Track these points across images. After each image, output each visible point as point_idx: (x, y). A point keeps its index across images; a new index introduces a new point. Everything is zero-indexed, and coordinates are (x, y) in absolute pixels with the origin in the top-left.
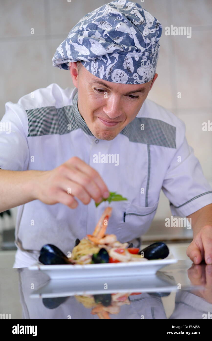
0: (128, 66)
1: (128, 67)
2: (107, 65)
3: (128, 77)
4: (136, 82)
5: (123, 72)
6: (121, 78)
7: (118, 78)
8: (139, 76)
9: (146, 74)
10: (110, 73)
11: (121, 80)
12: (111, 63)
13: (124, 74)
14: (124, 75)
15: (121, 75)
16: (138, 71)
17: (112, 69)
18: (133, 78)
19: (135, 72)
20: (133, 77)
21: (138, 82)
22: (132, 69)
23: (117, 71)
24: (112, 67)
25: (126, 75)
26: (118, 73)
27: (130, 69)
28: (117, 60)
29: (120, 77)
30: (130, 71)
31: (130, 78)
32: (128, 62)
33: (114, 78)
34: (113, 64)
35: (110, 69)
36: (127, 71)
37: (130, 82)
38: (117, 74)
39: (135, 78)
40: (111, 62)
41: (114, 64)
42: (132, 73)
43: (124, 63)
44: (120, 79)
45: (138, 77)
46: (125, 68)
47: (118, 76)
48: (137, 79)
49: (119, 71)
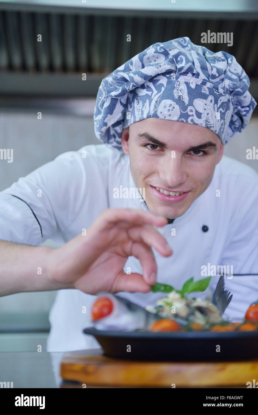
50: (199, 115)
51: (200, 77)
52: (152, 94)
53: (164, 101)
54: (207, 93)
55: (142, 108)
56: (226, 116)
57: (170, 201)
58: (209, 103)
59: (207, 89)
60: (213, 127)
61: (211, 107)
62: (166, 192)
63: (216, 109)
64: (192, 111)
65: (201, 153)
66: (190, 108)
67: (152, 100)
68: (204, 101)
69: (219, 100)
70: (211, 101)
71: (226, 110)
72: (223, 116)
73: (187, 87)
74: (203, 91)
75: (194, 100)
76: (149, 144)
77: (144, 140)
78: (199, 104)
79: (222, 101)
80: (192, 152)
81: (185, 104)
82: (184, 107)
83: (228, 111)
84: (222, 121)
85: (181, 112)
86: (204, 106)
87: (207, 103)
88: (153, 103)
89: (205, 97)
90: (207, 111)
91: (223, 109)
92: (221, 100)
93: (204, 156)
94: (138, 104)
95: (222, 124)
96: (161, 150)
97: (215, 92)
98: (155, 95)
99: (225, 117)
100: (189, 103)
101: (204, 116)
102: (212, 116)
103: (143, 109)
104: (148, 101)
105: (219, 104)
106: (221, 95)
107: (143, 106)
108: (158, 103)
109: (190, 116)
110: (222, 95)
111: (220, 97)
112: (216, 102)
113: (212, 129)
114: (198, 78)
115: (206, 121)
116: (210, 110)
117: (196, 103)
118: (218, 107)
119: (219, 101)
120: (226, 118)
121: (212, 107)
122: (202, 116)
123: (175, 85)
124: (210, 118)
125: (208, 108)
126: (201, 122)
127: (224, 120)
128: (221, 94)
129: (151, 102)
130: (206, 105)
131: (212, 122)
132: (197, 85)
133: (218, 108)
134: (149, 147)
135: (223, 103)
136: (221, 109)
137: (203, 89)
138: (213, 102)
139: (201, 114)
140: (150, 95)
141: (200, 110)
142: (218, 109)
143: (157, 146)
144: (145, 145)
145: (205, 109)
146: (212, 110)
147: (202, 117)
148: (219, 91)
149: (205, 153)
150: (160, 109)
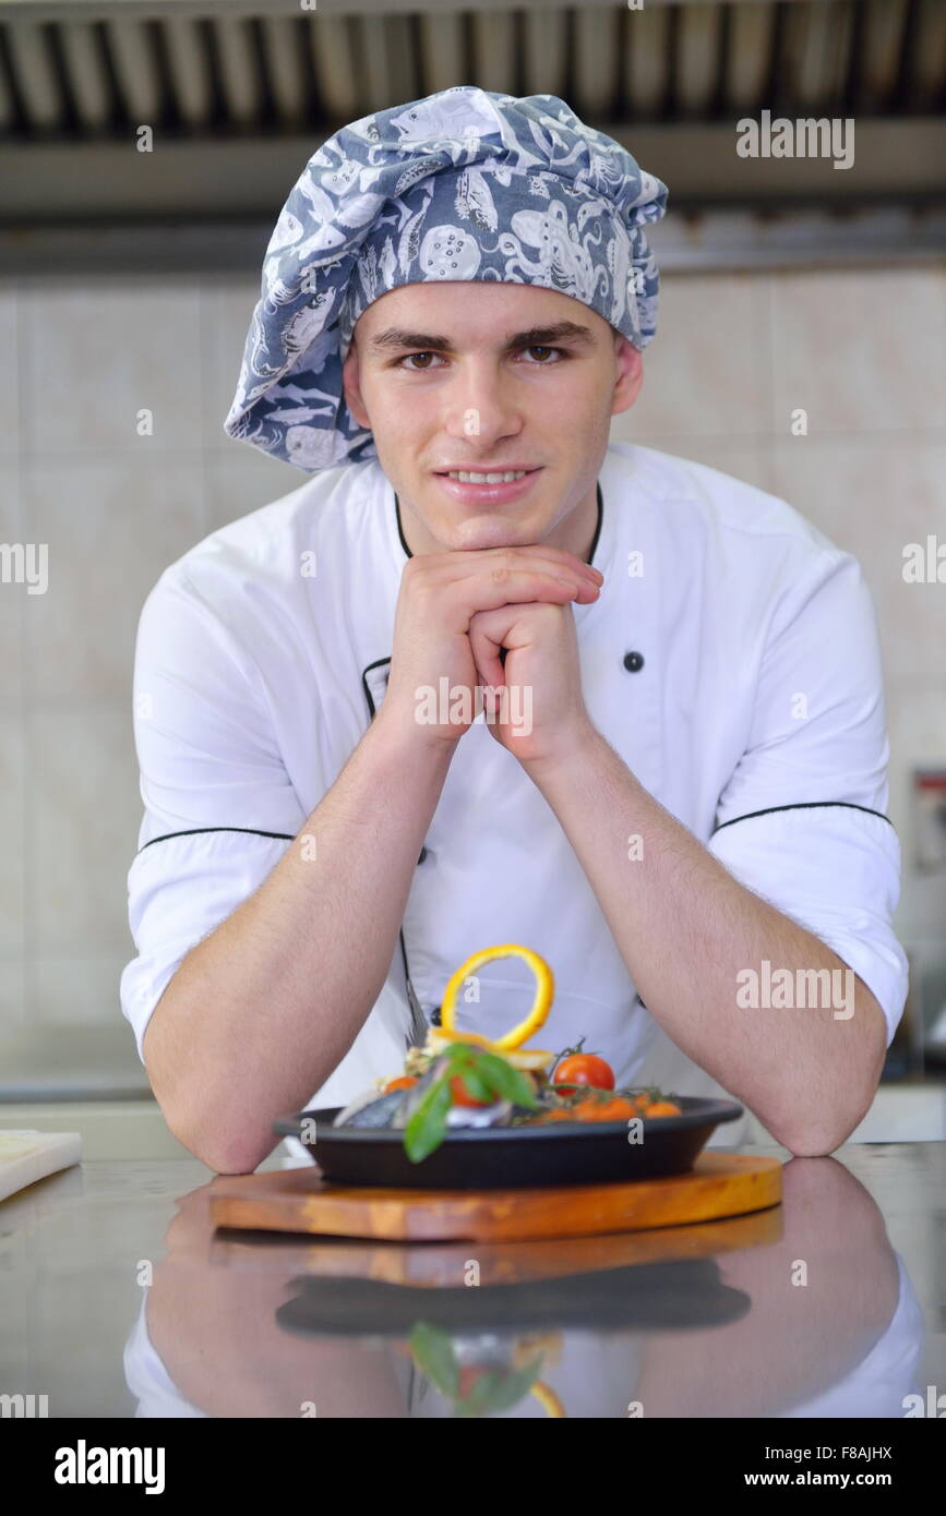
0: (474, 205)
1: (473, 213)
2: (399, 229)
3: (480, 249)
4: (517, 270)
5: (459, 233)
6: (456, 257)
7: (444, 261)
8: (523, 245)
9: (556, 249)
10: (411, 250)
11: (455, 265)
12: (412, 216)
13: (464, 240)
14: (461, 243)
15: (453, 247)
16: (514, 227)
17: (417, 232)
18: (499, 251)
19: (505, 227)
20: (498, 247)
21: (522, 267)
22: (491, 216)
23: (436, 235)
24: (417, 224)
25: (469, 240)
26: (440, 238)
27: (480, 215)
28: (432, 195)
29: (450, 253)
30: (486, 224)
31: (486, 251)
32: (470, 192)
33: (431, 263)
34: (418, 217)
35: (413, 237)
36: (474, 224)
37: (490, 269)
38: (437, 246)
39: (507, 252)
40: (411, 212)
41: (424, 211)
42: (492, 230)
43: (459, 201)
44: (450, 262)
45: (518, 249)
46: (464, 217)
47: (444, 253)
48: (515, 256)
49: (440, 231)
50: (532, 254)
51: (519, 163)
52: (398, 221)
53: (431, 232)
54: (545, 194)
55: (377, 264)
56: (609, 255)
57: (489, 498)
58: (553, 221)
59: (544, 186)
60: (574, 283)
61: (560, 232)
62: (475, 478)
63: (576, 235)
64: (512, 246)
65: (554, 356)
66: (504, 238)
67: (400, 235)
68: (541, 215)
69: (580, 212)
70: (559, 215)
71: (606, 239)
72: (598, 255)
73: (489, 184)
74: (533, 191)
75: (511, 216)
76: (404, 357)
77: (392, 352)
78: (528, 225)
79: (588, 215)
80: (527, 356)
81: (489, 229)
82: (487, 238)
83: (612, 241)
84: (600, 268)
85: (483, 253)
86: (541, 232)
87: (548, 221)
88: (405, 242)
89: (538, 205)
90: (551, 242)
91: (597, 237)
92: (584, 213)
93: (562, 362)
94: (367, 256)
95: (601, 277)
96: (441, 366)
97: (567, 192)
98: (407, 221)
99: (606, 256)
100: (499, 225)
101: (545, 256)
102: (567, 254)
103: (379, 266)
104: (389, 241)
105: (582, 222)
106: (584, 198)
107: (378, 258)
108: (417, 238)
109: (509, 258)
110: (588, 200)
111: (580, 204)
112: (573, 218)
113: (570, 290)
114: (515, 165)
115: (554, 268)
116: (561, 239)
117: (518, 223)
118: (580, 229)
119: (580, 214)
120: (610, 261)
121: (562, 230)
122: (541, 255)
123: (458, 186)
124: (563, 258)
125: (554, 233)
126: (539, 272)
127: (606, 265)
128: (583, 194)
129: (399, 240)
130: (546, 225)
131: (568, 270)
132: (514, 177)
133: (580, 233)
134: (408, 363)
135: (591, 221)
136: (589, 236)
137: (532, 184)
138: (565, 217)
139: (537, 251)
140: (393, 223)
141: (534, 241)
142: (582, 236)
143: (429, 355)
144: (397, 362)
145: (546, 238)
146: (565, 237)
147: (541, 257)
148: (577, 189)
149: (565, 355)
150: (426, 252)
